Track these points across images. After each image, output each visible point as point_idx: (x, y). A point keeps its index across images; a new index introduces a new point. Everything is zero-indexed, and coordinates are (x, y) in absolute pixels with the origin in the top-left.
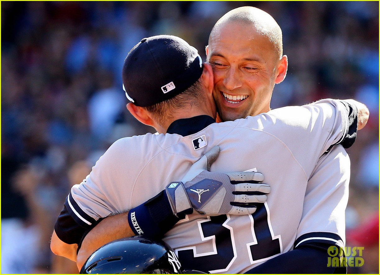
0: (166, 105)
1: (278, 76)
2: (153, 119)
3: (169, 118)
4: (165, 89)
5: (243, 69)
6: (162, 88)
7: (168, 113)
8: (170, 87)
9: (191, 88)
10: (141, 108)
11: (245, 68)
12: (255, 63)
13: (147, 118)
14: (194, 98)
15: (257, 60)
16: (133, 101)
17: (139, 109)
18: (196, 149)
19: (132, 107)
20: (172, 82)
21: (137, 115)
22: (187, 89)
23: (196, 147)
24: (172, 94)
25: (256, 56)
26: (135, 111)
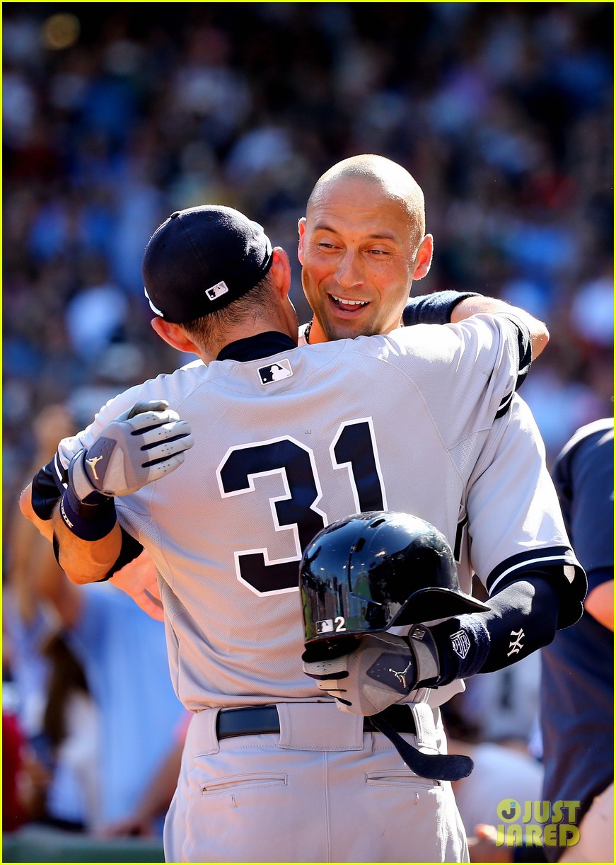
0: (214, 319)
1: (419, 268)
2: (195, 343)
3: (218, 341)
4: (212, 293)
5: (365, 254)
6: (207, 292)
7: (216, 332)
8: (221, 289)
9: (254, 290)
10: (174, 325)
11: (369, 251)
12: (387, 241)
13: (186, 341)
14: (260, 306)
15: (391, 238)
16: (162, 315)
17: (172, 327)
18: (264, 382)
19: (161, 325)
20: (223, 282)
21: (168, 337)
22: (247, 292)
23: (265, 380)
24: (224, 301)
25: (390, 232)
26: (165, 331)
